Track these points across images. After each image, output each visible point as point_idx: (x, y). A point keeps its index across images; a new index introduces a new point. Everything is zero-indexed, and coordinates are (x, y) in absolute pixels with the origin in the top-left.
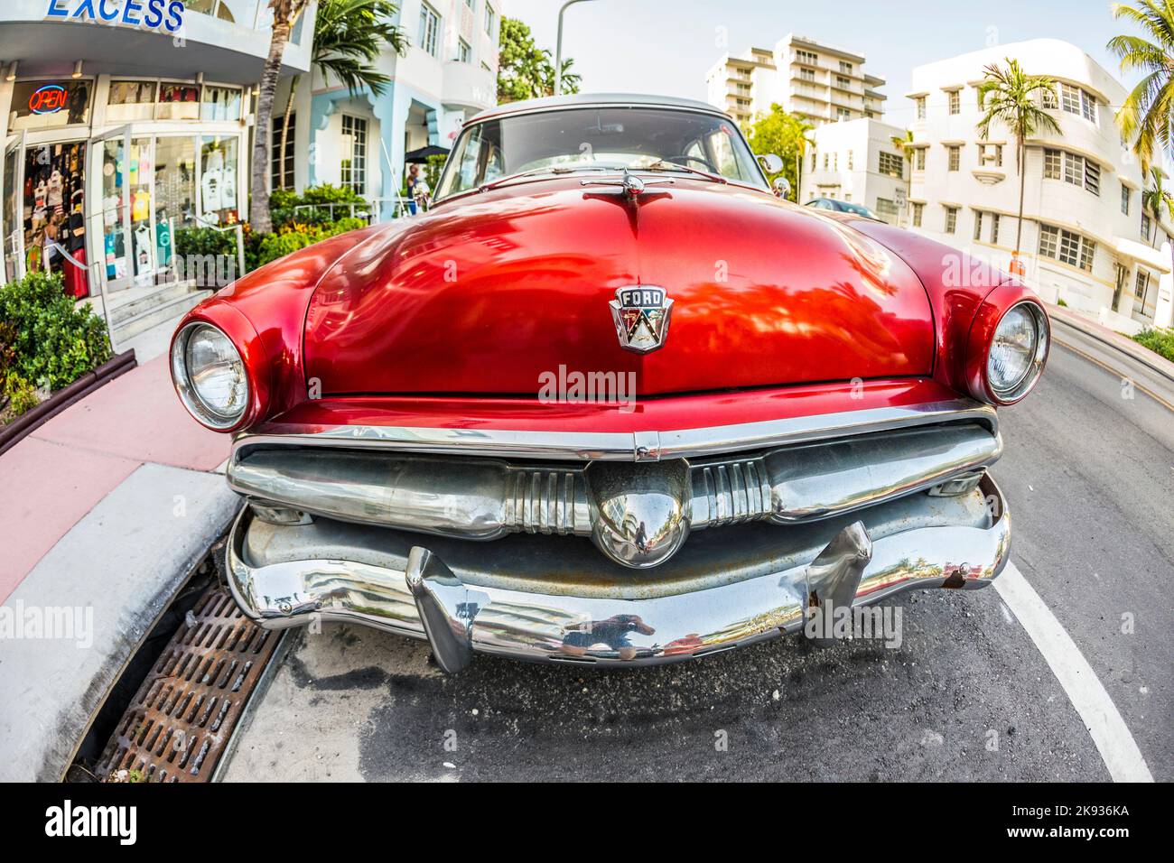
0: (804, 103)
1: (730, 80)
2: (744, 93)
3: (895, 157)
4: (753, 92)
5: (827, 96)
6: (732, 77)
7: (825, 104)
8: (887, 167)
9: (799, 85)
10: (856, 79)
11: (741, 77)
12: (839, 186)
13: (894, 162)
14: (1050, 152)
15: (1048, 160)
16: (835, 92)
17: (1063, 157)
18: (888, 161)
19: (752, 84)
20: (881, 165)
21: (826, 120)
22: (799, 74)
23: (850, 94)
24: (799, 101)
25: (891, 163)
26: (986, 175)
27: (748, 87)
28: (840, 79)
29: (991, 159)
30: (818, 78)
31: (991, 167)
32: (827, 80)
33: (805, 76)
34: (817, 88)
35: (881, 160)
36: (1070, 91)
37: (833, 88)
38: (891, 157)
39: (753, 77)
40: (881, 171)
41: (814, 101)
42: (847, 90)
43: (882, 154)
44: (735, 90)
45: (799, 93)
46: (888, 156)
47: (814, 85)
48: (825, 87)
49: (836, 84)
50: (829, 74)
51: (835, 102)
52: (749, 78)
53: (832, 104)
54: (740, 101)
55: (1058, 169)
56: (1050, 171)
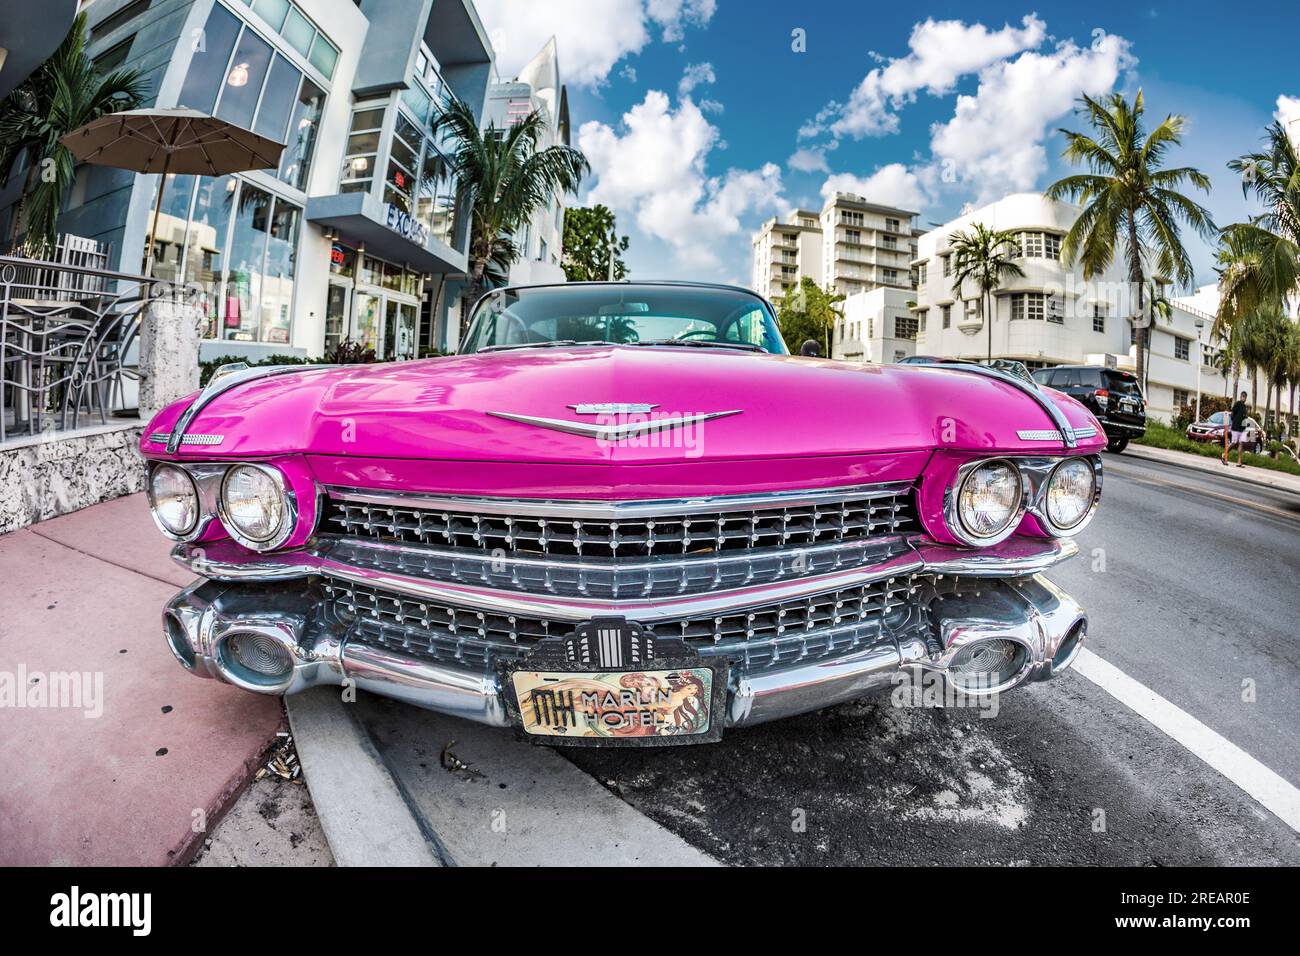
0: (849, 267)
1: (775, 247)
2: (789, 260)
3: (911, 321)
4: (798, 259)
5: (872, 259)
6: (778, 244)
7: (871, 266)
8: (904, 331)
9: (844, 248)
10: (905, 236)
11: (786, 243)
12: (862, 354)
13: (910, 326)
14: (1016, 296)
15: (1014, 304)
16: (881, 253)
17: (1026, 299)
18: (904, 326)
19: (798, 250)
20: (897, 330)
21: (871, 284)
22: (844, 237)
23: (896, 253)
24: (844, 266)
25: (907, 327)
26: (968, 327)
27: (794, 253)
28: (886, 238)
29: (972, 313)
30: (865, 240)
31: (973, 320)
32: (872, 241)
33: (850, 240)
34: (863, 251)
35: (897, 325)
36: (1033, 238)
37: (878, 249)
38: (907, 322)
39: (799, 242)
40: (897, 335)
41: (860, 264)
42: (894, 249)
43: (898, 319)
44: (780, 258)
45: (843, 258)
46: (904, 320)
47: (860, 247)
48: (870, 248)
49: (882, 244)
50: (875, 233)
51: (880, 264)
52: (794, 244)
53: (878, 266)
54: (785, 269)
55: (1022, 309)
56: (1016, 314)
